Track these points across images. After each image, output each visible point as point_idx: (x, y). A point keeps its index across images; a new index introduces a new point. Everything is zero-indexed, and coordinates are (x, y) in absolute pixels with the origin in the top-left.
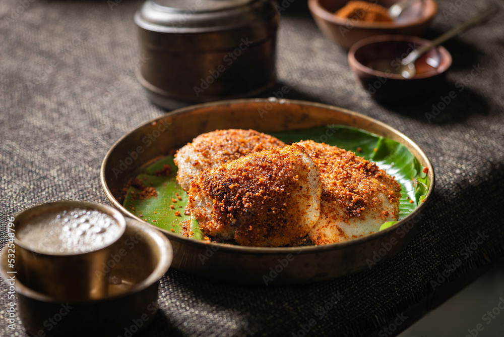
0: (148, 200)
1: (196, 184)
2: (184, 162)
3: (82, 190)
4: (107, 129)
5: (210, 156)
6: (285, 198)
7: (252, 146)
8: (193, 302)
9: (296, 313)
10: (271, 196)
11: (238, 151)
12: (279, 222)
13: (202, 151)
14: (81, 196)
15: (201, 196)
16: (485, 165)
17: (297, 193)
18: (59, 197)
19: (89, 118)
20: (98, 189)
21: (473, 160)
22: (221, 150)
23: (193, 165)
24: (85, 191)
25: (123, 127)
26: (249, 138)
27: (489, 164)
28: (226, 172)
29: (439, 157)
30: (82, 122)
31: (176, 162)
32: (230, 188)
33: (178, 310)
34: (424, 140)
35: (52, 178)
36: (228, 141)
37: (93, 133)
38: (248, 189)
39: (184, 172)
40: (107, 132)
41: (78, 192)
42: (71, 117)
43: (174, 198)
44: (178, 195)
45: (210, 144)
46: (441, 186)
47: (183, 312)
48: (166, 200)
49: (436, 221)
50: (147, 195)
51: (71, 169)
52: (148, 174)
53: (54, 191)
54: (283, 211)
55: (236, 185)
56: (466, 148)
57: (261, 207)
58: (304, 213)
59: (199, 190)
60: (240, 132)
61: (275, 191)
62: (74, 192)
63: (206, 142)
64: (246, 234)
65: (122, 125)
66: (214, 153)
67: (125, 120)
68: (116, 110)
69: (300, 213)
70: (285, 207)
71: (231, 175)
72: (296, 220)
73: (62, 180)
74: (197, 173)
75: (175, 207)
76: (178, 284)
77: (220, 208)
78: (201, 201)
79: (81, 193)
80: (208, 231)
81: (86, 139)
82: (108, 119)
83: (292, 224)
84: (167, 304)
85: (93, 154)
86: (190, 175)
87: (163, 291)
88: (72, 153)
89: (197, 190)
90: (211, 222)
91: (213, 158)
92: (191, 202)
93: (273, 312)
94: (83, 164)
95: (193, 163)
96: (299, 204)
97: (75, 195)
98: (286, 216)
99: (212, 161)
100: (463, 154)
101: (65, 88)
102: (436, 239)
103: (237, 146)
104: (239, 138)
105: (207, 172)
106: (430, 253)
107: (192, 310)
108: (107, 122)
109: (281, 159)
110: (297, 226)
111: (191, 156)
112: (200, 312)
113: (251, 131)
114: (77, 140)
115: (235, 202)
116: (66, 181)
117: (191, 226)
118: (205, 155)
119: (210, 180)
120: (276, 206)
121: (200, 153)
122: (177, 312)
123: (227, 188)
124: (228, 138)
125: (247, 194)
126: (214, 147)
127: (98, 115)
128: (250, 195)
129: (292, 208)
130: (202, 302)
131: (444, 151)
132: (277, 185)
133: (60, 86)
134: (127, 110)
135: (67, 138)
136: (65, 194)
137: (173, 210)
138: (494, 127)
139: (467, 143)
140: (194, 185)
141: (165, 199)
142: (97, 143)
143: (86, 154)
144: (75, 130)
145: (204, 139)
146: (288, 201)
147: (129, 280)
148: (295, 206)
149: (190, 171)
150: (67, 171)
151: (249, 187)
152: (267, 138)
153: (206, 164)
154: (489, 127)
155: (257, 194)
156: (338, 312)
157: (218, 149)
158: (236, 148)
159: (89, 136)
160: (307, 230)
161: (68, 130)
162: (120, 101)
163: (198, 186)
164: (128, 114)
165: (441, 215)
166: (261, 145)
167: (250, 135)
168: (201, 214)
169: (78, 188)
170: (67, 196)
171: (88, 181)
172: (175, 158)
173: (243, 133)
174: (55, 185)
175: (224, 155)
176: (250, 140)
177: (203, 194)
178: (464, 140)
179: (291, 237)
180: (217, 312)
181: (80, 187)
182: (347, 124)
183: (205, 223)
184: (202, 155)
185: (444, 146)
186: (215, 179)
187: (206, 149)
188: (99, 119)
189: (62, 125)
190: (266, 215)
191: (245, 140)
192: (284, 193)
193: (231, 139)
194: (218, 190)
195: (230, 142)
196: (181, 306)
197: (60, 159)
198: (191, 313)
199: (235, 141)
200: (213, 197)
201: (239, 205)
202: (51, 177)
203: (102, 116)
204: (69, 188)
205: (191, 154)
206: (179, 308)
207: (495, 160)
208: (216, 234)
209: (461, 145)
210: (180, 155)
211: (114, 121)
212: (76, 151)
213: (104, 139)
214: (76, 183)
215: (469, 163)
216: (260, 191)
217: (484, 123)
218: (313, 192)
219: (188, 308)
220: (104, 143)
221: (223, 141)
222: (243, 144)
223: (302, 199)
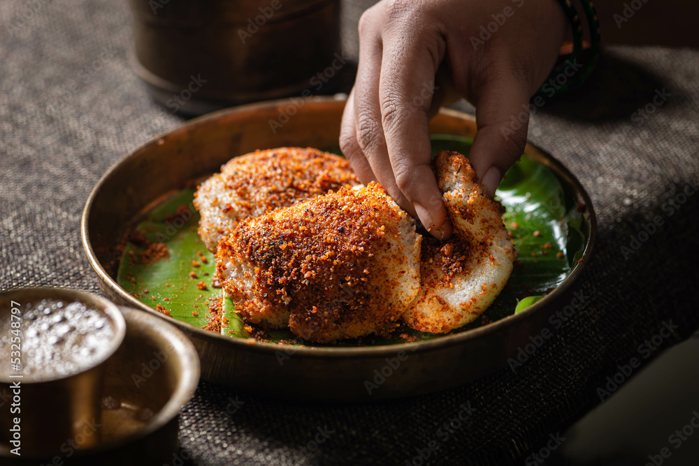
0: (156, 265)
1: (227, 244)
2: (209, 205)
3: (53, 252)
4: (86, 147)
5: (249, 196)
6: (366, 262)
7: (313, 176)
8: (233, 433)
9: (391, 447)
10: (344, 259)
11: (291, 186)
12: (357, 298)
13: (236, 188)
14: (52, 261)
15: (235, 262)
16: (668, 189)
17: (384, 254)
18: (18, 264)
19: (59, 129)
20: (78, 248)
21: (649, 182)
22: (267, 185)
23: (223, 211)
24: (58, 252)
25: (112, 143)
26: (308, 163)
27: (673, 188)
28: (274, 225)
29: (596, 178)
30: (49, 137)
31: (197, 205)
32: (280, 250)
33: (210, 449)
34: (571, 151)
35: (6, 233)
36: (275, 169)
37: (66, 155)
38: (308, 251)
39: (210, 223)
40: (87, 152)
41: (47, 254)
42: (32, 129)
43: (196, 259)
44: (201, 255)
45: (248, 176)
46: (602, 226)
47: (218, 452)
48: (183, 264)
49: (598, 284)
50: (154, 256)
51: (35, 217)
52: (155, 221)
53: (10, 253)
54: (363, 282)
55: (290, 244)
56: (637, 162)
57: (329, 277)
58: (395, 284)
59: (233, 253)
60: (294, 152)
61: (351, 252)
62: (40, 255)
63: (243, 171)
64: (307, 319)
65: (111, 141)
66: (256, 191)
67: (114, 132)
68: (99, 116)
69: (390, 285)
70: (365, 276)
71: (282, 229)
72: (384, 296)
73: (22, 235)
74: (229, 225)
75: (198, 275)
76: (207, 405)
77: (266, 280)
78: (236, 269)
79: (51, 256)
80: (248, 315)
81: (55, 166)
82: (88, 131)
83: (378, 301)
84: (192, 439)
85: (68, 189)
86: (219, 227)
87: (185, 418)
88: (34, 189)
89: (229, 253)
90: (253, 302)
91: (253, 200)
92: (220, 271)
93: (357, 446)
94: (53, 207)
95: (223, 207)
96: (387, 271)
97: (42, 259)
98: (368, 290)
99: (252, 205)
100: (632, 171)
101: (20, 81)
102: (600, 312)
103: (291, 176)
104: (292, 163)
105: (245, 225)
106: (591, 335)
107: (232, 448)
108: (87, 135)
109: (357, 204)
110: (386, 304)
111: (219, 196)
112: (244, 451)
113: (309, 151)
114: (42, 168)
115: (289, 270)
116: (28, 237)
117: (224, 308)
118: (241, 195)
119: (250, 238)
120: (352, 274)
121: (234, 192)
122: (208, 452)
123: (277, 249)
124: (276, 165)
125: (308, 257)
126: (255, 181)
127: (73, 124)
128: (312, 259)
129: (377, 277)
130: (247, 434)
131: (604, 167)
132: (353, 243)
133: (12, 78)
134: (116, 115)
135: (25, 164)
136: (27, 259)
137: (195, 280)
138: (677, 125)
139: (637, 153)
140: (224, 246)
141: (181, 262)
142: (73, 171)
143: (57, 189)
144: (39, 151)
145: (239, 167)
146: (372, 266)
147: (132, 402)
148: (381, 273)
149: (219, 221)
150: (29, 220)
151: (311, 247)
152: (334, 161)
153: (244, 209)
154: (669, 126)
155: (323, 257)
156: (456, 439)
157: (261, 184)
158: (289, 181)
159: (61, 160)
160: (401, 310)
161: (28, 151)
162: (106, 100)
163: (230, 248)
164: (119, 122)
165: (605, 274)
166: (327, 174)
167: (309, 157)
168: (236, 290)
169: (46, 248)
170: (31, 263)
171: (63, 235)
172: (194, 198)
173: (298, 154)
174: (12, 244)
175: (270, 193)
176: (309, 166)
177: (239, 260)
178: (633, 149)
179: (377, 322)
180: (271, 451)
181: (50, 246)
182: (455, 132)
183: (243, 302)
184: (236, 195)
185: (602, 159)
186: (257, 236)
187: (242, 185)
188: (75, 132)
189: (18, 143)
190: (337, 288)
191: (301, 166)
192: (364, 254)
193: (280, 166)
194: (262, 253)
195: (279, 171)
196: (214, 441)
197: (17, 200)
198: (231, 453)
199: (287, 169)
200: (254, 263)
201: (295, 275)
202: (5, 230)
203: (79, 126)
204: (32, 248)
205: (219, 193)
206: (211, 445)
207: (682, 180)
208: (259, 321)
209: (630, 156)
210: (203, 195)
211: (98, 133)
212: (41, 186)
213: (83, 165)
214: (44, 239)
215: (643, 186)
216: (327, 254)
217: (662, 119)
218: (408, 251)
219: (225, 445)
220: (84, 171)
221: (269, 169)
222: (299, 174)
223: (392, 262)
